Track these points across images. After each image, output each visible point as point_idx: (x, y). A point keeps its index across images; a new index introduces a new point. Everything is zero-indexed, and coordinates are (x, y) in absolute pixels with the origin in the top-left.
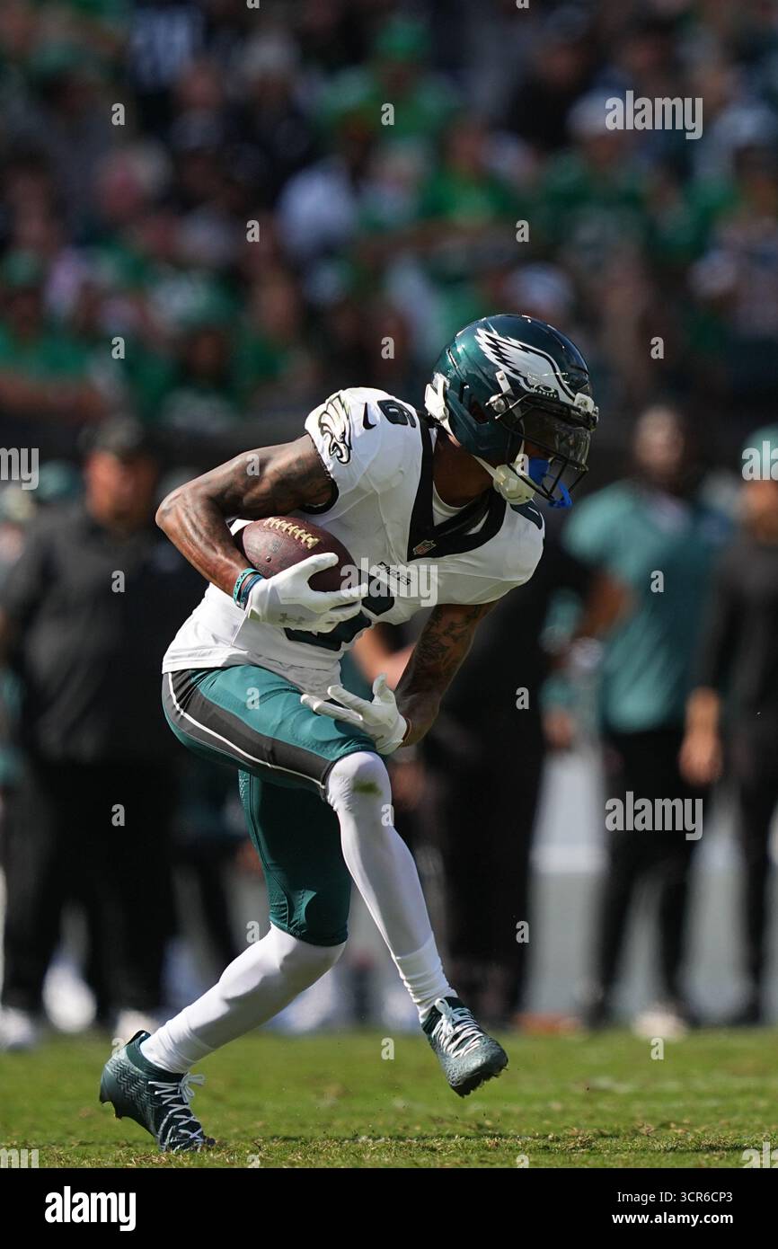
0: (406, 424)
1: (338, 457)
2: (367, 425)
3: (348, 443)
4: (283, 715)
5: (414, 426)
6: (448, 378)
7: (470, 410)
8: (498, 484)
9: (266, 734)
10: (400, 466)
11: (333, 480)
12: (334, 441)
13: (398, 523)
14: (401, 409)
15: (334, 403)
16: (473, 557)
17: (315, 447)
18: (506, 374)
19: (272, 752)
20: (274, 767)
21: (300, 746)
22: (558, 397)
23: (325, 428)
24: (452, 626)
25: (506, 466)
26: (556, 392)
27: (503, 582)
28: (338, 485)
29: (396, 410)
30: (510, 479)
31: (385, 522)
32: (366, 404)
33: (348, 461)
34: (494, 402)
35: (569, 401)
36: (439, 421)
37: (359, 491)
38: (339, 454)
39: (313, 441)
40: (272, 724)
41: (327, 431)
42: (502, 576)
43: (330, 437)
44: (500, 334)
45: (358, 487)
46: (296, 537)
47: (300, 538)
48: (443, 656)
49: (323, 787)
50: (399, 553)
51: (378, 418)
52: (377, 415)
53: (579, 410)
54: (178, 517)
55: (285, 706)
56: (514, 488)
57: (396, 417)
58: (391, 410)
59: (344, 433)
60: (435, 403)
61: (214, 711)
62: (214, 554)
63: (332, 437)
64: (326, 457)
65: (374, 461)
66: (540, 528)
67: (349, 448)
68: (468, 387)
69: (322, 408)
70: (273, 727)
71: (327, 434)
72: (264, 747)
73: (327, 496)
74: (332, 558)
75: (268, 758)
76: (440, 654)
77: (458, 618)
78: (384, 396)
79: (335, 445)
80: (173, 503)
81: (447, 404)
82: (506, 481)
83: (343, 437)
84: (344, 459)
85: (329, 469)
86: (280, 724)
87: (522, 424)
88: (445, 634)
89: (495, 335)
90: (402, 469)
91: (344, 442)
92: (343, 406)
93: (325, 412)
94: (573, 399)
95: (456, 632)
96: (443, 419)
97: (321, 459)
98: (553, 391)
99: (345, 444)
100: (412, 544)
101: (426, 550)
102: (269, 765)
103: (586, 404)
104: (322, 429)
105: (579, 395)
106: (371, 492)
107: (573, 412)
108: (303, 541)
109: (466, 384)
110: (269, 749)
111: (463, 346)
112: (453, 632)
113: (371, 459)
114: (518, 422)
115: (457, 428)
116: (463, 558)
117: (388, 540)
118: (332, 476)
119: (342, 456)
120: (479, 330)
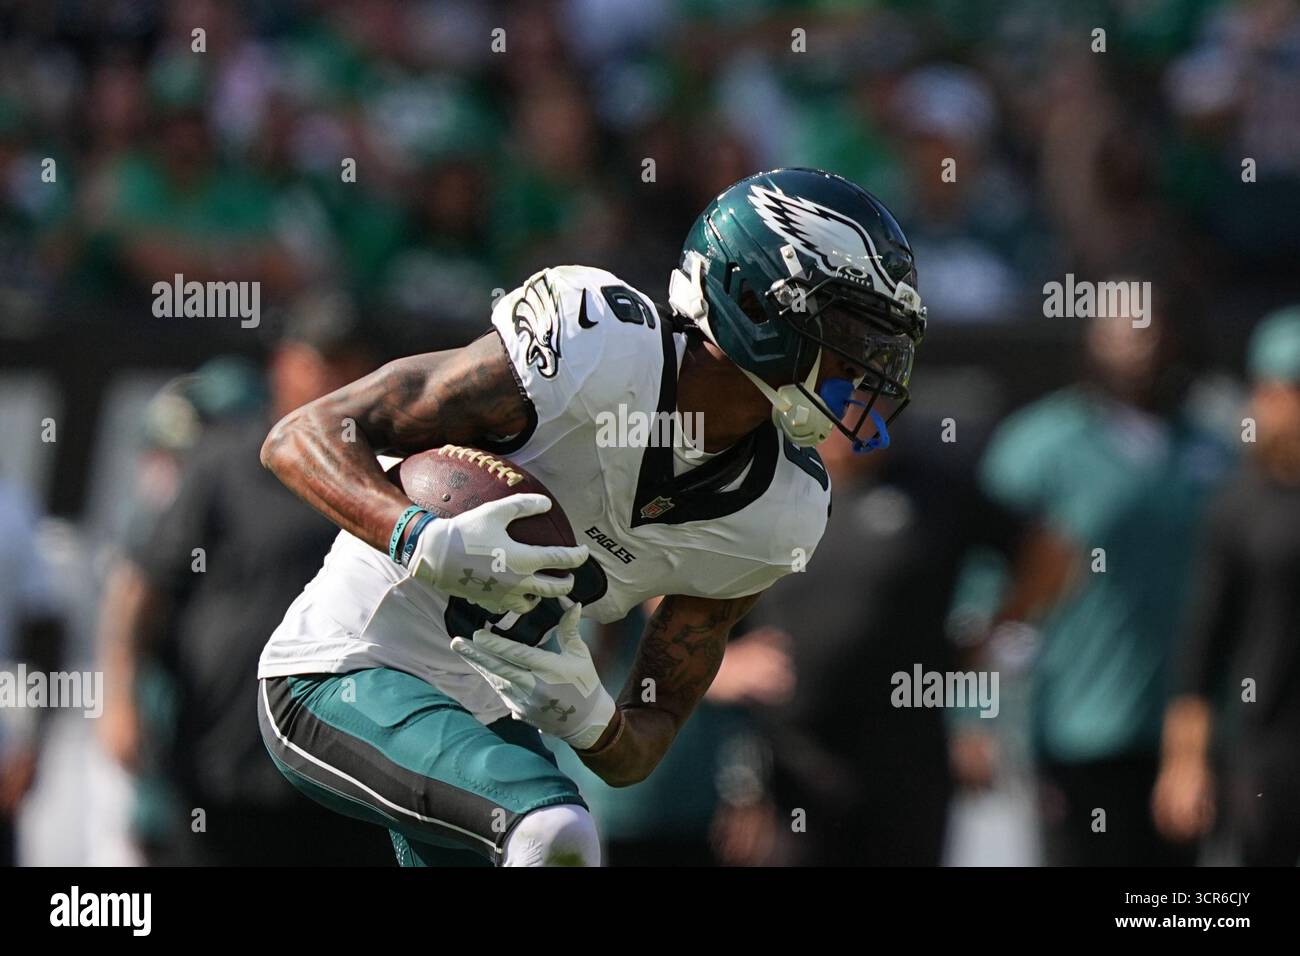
0: (642, 323)
1: (539, 368)
2: (585, 322)
3: (555, 348)
4: (442, 744)
5: (652, 326)
6: (707, 257)
7: (741, 303)
8: (780, 414)
9: (418, 770)
10: (630, 385)
11: (530, 401)
12: (535, 343)
13: (622, 470)
14: (636, 301)
15: (536, 287)
16: (727, 527)
17: (506, 351)
18: (797, 251)
19: (426, 798)
20: (426, 819)
21: (470, 789)
22: (872, 286)
23: (522, 324)
24: (687, 630)
25: (794, 386)
26: (869, 278)
27: (771, 566)
28: (537, 408)
29: (628, 302)
30: (799, 407)
31: (603, 467)
32: (584, 291)
33: (555, 374)
34: (778, 290)
35: (887, 292)
36: (691, 321)
37: (568, 418)
38: (541, 363)
39: (503, 342)
40: (426, 756)
41: (525, 329)
42: (768, 557)
43: (528, 338)
44: (786, 193)
45: (566, 413)
46: (490, 470)
47: (496, 471)
48: (671, 675)
49: (499, 851)
50: (620, 515)
51: (602, 311)
52: (599, 307)
53: (901, 307)
54: (299, 445)
55: (445, 732)
56: (804, 420)
57: (626, 313)
58: (620, 301)
59: (550, 332)
60: (686, 294)
61: (335, 738)
62: (361, 489)
63: (533, 337)
64: (521, 367)
65: (592, 375)
66: (825, 488)
67: (557, 355)
68: (738, 269)
69: (518, 293)
70: (427, 760)
71: (525, 332)
72: (414, 789)
73: (522, 423)
74: (543, 501)
75: (419, 805)
76: (668, 671)
77: (697, 620)
78: (611, 280)
79: (536, 349)
80: (290, 429)
81: (706, 295)
82: (792, 410)
83: (549, 339)
84: (548, 371)
85: (526, 384)
86: (441, 755)
87: (819, 323)
88: (675, 641)
89: (779, 194)
90: (633, 389)
91: (549, 346)
92: (550, 292)
93: (523, 300)
94: (893, 291)
95: (692, 639)
96: (699, 316)
97: (514, 368)
98: (864, 276)
99: (549, 351)
100: (639, 502)
101: (659, 512)
102: (418, 816)
103: (911, 298)
104: (517, 324)
105: (901, 285)
106: (585, 421)
107: (893, 309)
108: (500, 476)
109: (735, 265)
110: (422, 793)
111: (731, 211)
112: (688, 640)
113: (589, 371)
114: (812, 320)
115: (720, 329)
116: (712, 527)
117: (606, 494)
118: (529, 395)
119: (545, 366)
120: (754, 188)
